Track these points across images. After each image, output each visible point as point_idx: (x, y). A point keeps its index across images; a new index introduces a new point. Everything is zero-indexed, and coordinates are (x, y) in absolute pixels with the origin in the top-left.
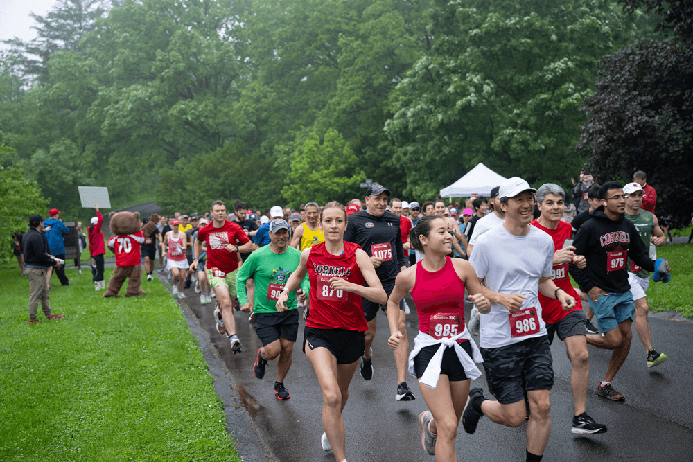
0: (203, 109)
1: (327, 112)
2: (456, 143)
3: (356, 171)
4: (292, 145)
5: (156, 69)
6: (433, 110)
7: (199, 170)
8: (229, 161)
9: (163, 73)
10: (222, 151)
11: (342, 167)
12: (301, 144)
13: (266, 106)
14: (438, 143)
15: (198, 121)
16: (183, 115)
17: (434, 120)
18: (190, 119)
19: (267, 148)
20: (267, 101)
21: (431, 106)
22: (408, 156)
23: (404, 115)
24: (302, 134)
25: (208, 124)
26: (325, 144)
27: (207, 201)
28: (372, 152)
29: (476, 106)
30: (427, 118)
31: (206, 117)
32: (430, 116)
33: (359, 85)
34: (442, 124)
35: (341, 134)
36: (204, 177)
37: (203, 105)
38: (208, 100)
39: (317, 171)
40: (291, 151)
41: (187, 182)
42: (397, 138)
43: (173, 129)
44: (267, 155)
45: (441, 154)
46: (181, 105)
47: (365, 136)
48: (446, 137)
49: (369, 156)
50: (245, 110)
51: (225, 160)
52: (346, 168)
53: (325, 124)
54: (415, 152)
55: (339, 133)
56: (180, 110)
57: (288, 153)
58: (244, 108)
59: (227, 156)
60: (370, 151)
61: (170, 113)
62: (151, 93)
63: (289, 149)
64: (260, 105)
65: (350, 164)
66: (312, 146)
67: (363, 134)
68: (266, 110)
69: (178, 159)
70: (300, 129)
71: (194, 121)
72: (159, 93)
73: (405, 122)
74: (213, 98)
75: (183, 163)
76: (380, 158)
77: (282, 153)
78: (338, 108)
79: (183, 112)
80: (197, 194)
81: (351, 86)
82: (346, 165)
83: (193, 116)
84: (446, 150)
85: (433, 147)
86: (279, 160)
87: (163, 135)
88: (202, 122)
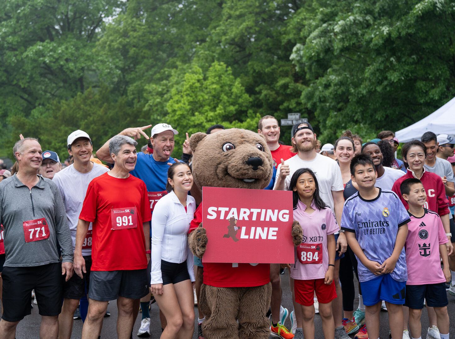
0: (63, 51)
1: (209, 46)
2: (407, 68)
3: (249, 115)
4: (166, 85)
5: (11, 7)
6: (371, 22)
7: (56, 118)
8: (90, 107)
9: (19, 11)
10: (83, 96)
11: (232, 108)
12: (177, 83)
13: (135, 40)
14: (382, 67)
15: (57, 64)
16: (40, 57)
17: (376, 35)
18: (48, 62)
19: (135, 92)
20: (135, 34)
21: (368, 18)
22: (331, 89)
23: (325, 33)
24: (179, 72)
25: (68, 68)
26: (211, 80)
27: (64, 153)
28: (269, 91)
29: (444, 12)
30: (363, 35)
31: (67, 60)
32: (369, 31)
33: (251, 9)
34: (388, 40)
35: (230, 68)
36: (61, 125)
37: (63, 47)
38: (69, 42)
39: (200, 113)
40: (165, 91)
41: (42, 131)
42: (310, 69)
43: (29, 74)
44: (136, 101)
45: (385, 83)
46: (39, 46)
47: (259, 71)
48: (392, 59)
49: (266, 95)
50: (110, 46)
51: (86, 106)
52: (236, 110)
53: (206, 59)
54: (341, 83)
55: (227, 67)
56: (36, 52)
57: (161, 94)
58: (108, 43)
59: (89, 102)
60: (266, 89)
61: (25, 55)
62: (5, 33)
63: (163, 89)
64: (128, 40)
65: (240, 105)
66: (193, 81)
67: (257, 69)
68: (134, 46)
69: (35, 107)
70: (176, 67)
71: (52, 64)
72: (14, 33)
73: (327, 42)
74: (75, 40)
75: (40, 112)
76: (279, 99)
77: (154, 94)
78: (223, 38)
79: (40, 54)
80: (53, 144)
81: (240, 10)
82: (237, 107)
83: (52, 59)
84: (394, 77)
85: (373, 74)
86: (150, 102)
87: (18, 80)
88: (62, 66)
